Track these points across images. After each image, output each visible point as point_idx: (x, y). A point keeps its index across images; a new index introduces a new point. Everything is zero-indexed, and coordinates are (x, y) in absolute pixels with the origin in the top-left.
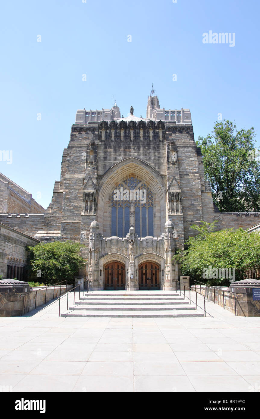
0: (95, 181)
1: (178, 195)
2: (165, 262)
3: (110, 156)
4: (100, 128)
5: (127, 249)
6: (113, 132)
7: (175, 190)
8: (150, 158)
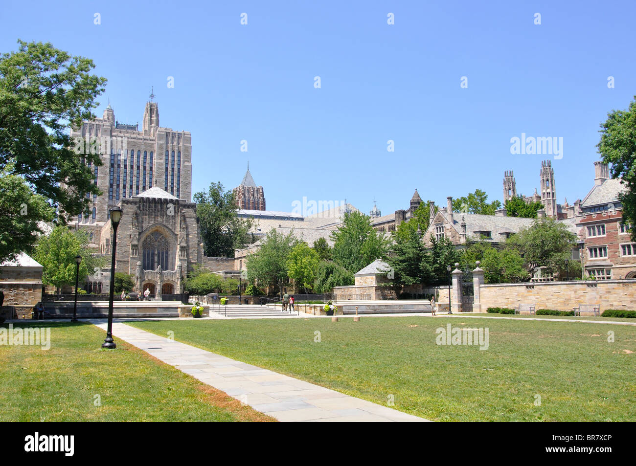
0: (137, 236)
1: (185, 247)
2: (177, 283)
3: (146, 220)
4: (140, 202)
5: (157, 277)
6: (148, 205)
7: (184, 244)
8: (170, 223)
